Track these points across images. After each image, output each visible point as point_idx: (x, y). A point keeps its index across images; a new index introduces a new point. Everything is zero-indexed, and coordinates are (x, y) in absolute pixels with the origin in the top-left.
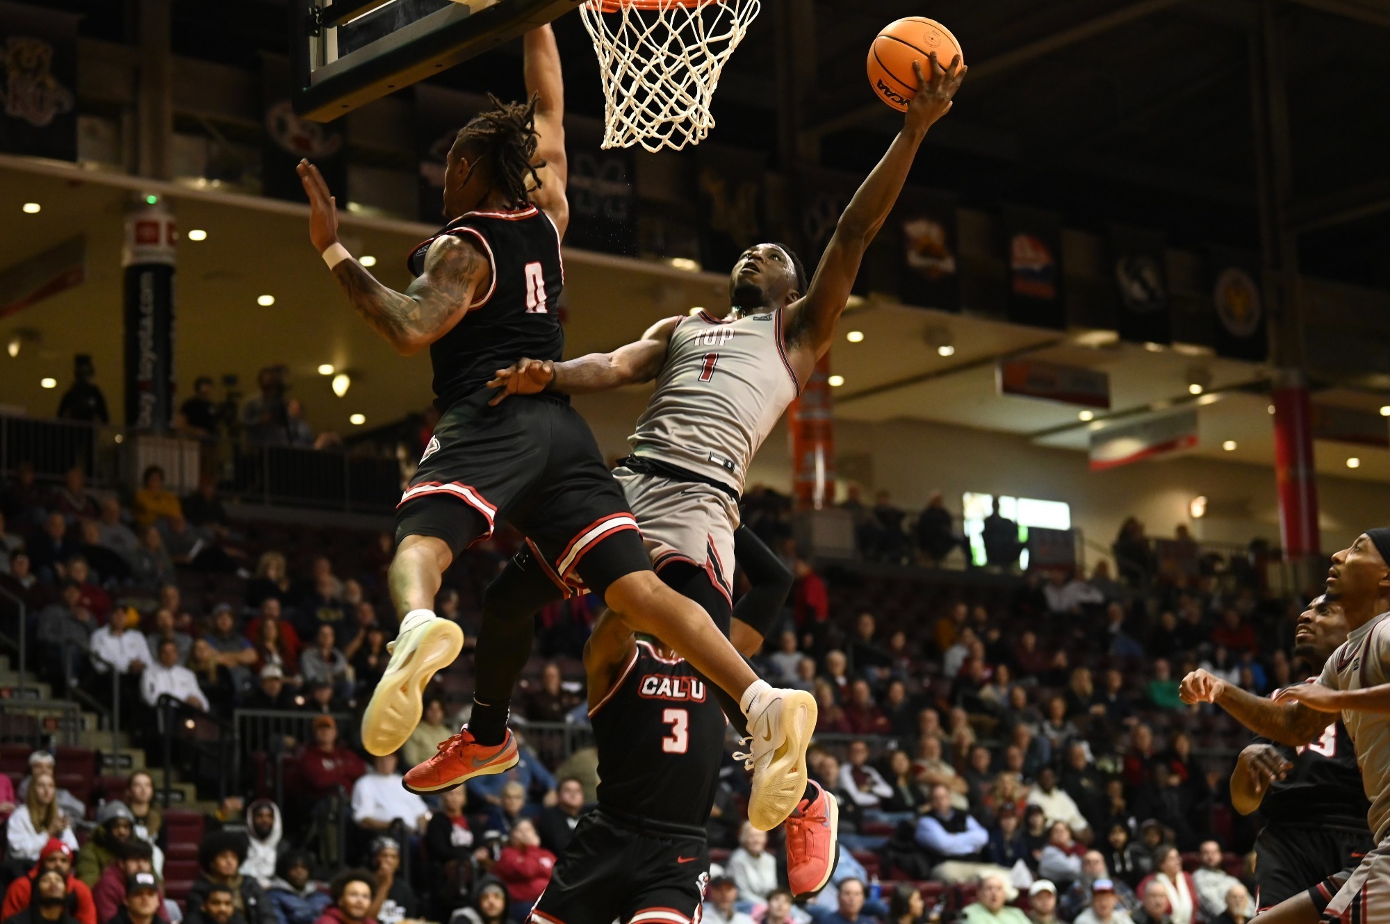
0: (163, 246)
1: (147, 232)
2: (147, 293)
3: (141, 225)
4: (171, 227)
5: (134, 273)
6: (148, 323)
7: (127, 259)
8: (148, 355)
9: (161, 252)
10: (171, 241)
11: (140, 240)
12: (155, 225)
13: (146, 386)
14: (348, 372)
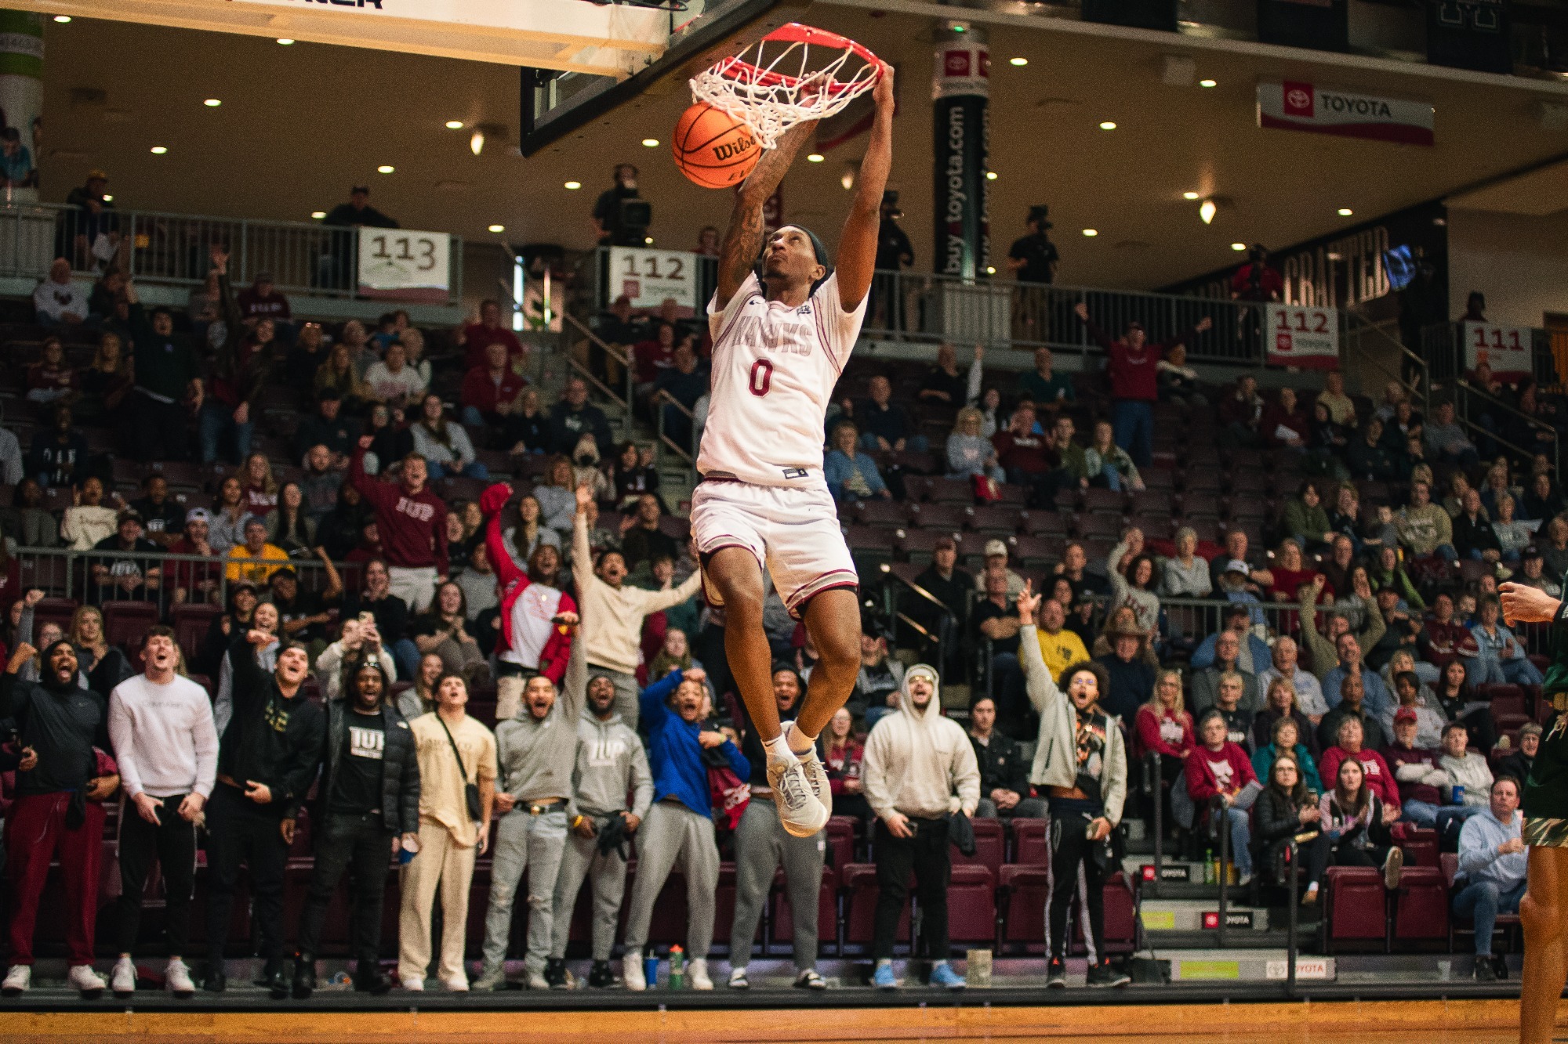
0: (974, 77)
1: (958, 62)
2: (957, 127)
3: (950, 55)
4: (982, 56)
5: (943, 107)
6: (957, 160)
7: (937, 92)
8: (957, 195)
9: (972, 84)
10: (983, 72)
11: (950, 72)
12: (966, 55)
13: (957, 229)
14: (1214, 199)
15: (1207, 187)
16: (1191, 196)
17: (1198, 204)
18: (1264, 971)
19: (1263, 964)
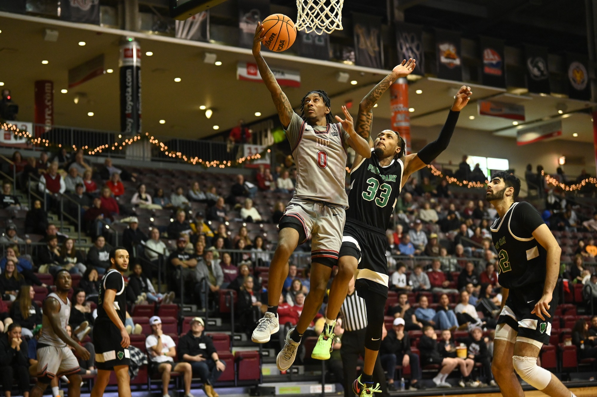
0: (135, 58)
1: (128, 53)
2: (129, 78)
3: (126, 50)
4: (138, 51)
5: (123, 70)
6: (129, 90)
7: (121, 64)
8: (130, 103)
9: (134, 61)
10: (138, 56)
11: (126, 56)
12: (132, 50)
13: (129, 116)
14: (211, 109)
15: (209, 104)
16: (202, 108)
17: (205, 111)
18: (309, 390)
19: (309, 388)
